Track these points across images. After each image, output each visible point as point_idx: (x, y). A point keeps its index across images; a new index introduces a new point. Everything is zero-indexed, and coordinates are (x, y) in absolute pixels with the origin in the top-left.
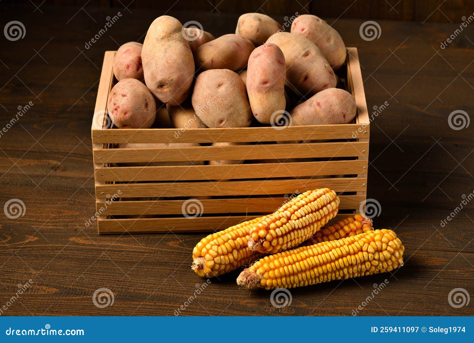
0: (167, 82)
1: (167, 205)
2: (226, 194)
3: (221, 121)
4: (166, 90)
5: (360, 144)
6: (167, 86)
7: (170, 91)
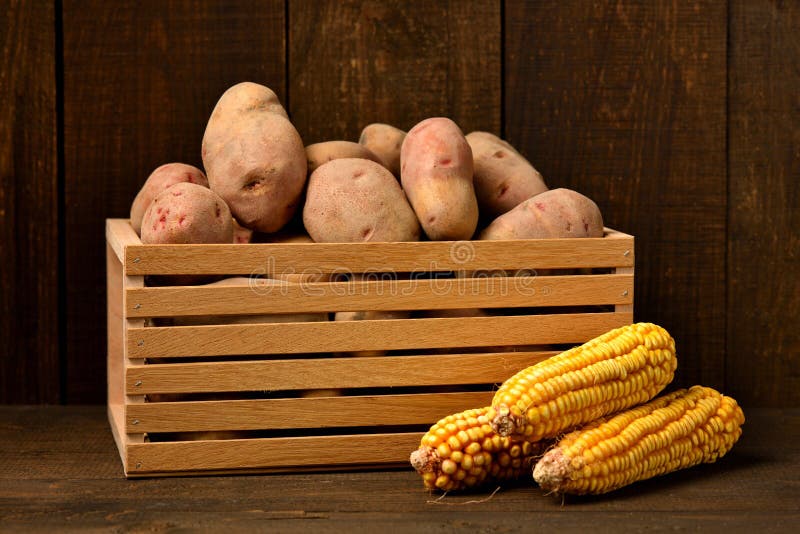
0: (264, 175)
1: (263, 409)
2: (372, 382)
3: (366, 232)
4: (259, 191)
5: (618, 278)
6: (262, 182)
7: (266, 193)
